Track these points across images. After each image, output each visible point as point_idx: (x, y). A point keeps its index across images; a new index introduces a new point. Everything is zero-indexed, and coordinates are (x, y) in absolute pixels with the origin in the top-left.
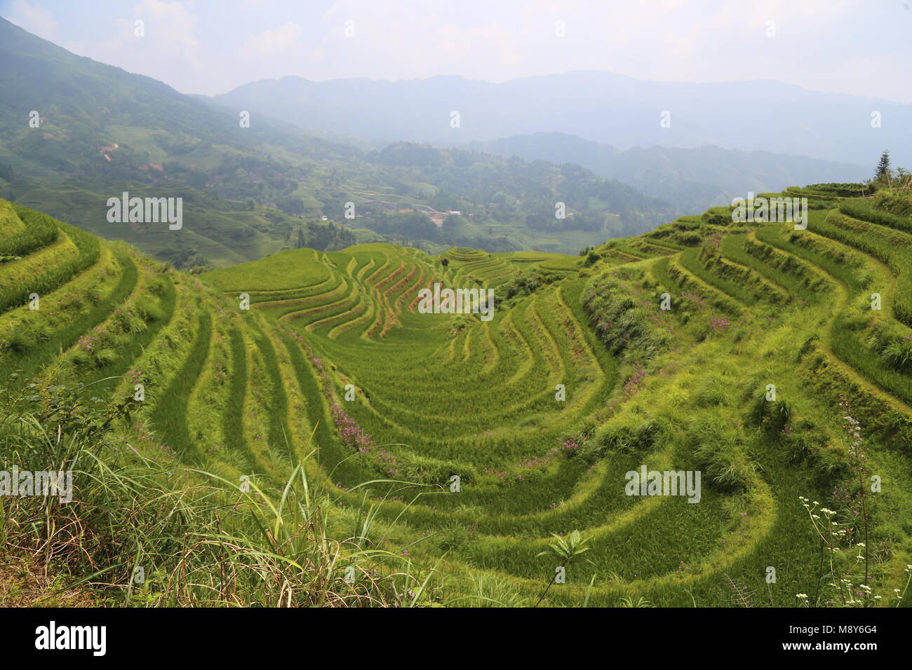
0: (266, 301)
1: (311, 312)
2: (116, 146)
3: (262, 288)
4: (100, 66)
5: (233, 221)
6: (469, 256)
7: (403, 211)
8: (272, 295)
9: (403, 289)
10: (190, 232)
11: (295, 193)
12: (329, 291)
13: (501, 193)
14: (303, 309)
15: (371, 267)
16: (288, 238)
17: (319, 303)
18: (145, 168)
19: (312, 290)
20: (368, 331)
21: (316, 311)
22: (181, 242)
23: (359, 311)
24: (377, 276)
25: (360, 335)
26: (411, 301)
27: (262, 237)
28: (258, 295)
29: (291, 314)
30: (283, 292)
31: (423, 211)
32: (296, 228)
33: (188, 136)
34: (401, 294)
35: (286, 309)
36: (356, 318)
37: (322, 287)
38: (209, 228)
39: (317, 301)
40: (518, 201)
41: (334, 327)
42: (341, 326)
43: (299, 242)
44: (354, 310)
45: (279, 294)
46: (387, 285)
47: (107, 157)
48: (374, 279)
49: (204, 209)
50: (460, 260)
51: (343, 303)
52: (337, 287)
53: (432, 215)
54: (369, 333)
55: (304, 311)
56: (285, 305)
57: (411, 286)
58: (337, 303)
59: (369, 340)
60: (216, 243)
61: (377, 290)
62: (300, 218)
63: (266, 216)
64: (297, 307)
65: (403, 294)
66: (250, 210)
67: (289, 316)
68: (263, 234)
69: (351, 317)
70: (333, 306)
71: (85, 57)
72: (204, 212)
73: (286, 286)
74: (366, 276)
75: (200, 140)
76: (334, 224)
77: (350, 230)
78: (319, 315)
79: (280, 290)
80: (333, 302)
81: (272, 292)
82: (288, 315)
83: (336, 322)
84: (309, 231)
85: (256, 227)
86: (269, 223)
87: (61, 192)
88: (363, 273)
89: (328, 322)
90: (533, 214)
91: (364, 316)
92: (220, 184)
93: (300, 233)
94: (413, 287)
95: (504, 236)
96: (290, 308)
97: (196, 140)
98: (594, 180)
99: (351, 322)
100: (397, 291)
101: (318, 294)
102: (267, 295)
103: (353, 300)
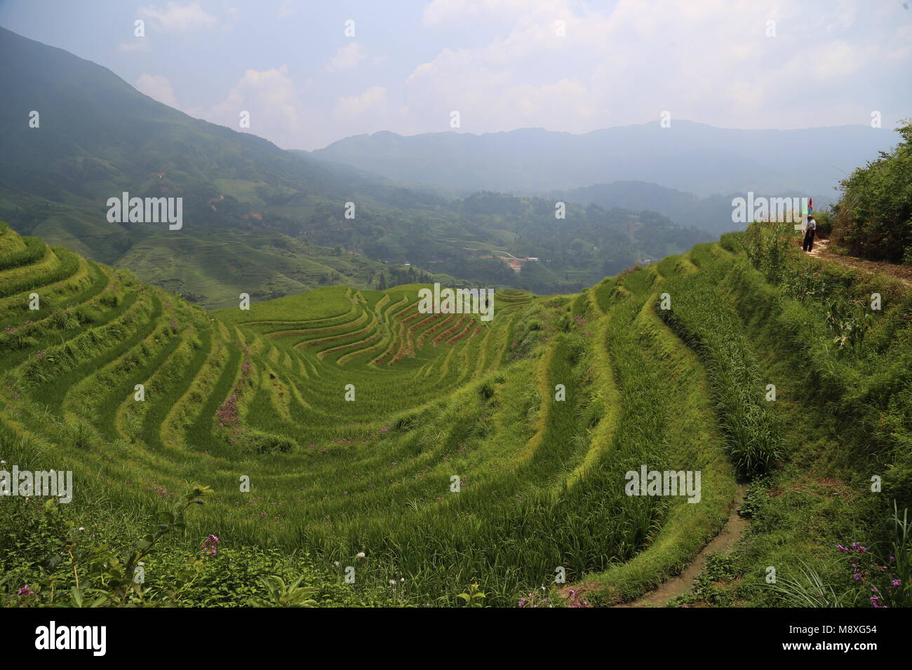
0: (288, 330)
1: (327, 340)
2: (222, 197)
3: (287, 319)
4: (213, 127)
5: (321, 265)
6: (513, 297)
7: (483, 257)
8: (294, 325)
9: (430, 325)
10: (282, 275)
11: (381, 240)
12: (346, 322)
13: (579, 240)
14: (319, 338)
15: (402, 304)
16: (370, 282)
17: (335, 333)
18: (246, 217)
19: (330, 321)
20: (377, 359)
21: (333, 340)
22: (272, 284)
23: (372, 341)
24: (406, 312)
25: (368, 362)
26: (436, 336)
27: (347, 281)
28: (282, 325)
29: (308, 342)
30: (304, 322)
31: (502, 258)
32: (378, 273)
33: (285, 188)
34: (427, 329)
35: (303, 338)
36: (367, 347)
37: (341, 319)
38: (298, 272)
39: (333, 331)
40: (595, 248)
41: (345, 354)
42: (352, 354)
43: (380, 285)
44: (367, 340)
45: (300, 324)
46: (414, 321)
47: (213, 207)
48: (402, 315)
49: (295, 255)
50: (505, 301)
51: (357, 334)
52: (355, 319)
53: (511, 261)
54: (377, 361)
55: (320, 340)
56: (303, 334)
57: (439, 322)
58: (352, 333)
59: (374, 367)
60: (303, 286)
61: (402, 324)
62: (384, 263)
63: (351, 261)
64: (315, 336)
65: (429, 329)
66: (337, 256)
67: (306, 344)
68: (347, 278)
69: (363, 347)
70: (348, 336)
71: (200, 120)
72: (295, 257)
73: (307, 318)
74: (394, 312)
75: (295, 191)
76: (414, 269)
77: (429, 274)
78: (335, 343)
79: (302, 321)
80: (348, 333)
81: (295, 323)
82: (304, 343)
83: (348, 350)
84: (391, 275)
85: (342, 272)
86: (355, 267)
87: (171, 239)
88: (393, 309)
89: (340, 350)
90: (610, 260)
91: (376, 346)
92: (312, 232)
93: (382, 277)
94: (441, 323)
95: (580, 282)
96: (308, 337)
97: (292, 191)
98: (672, 227)
99: (363, 351)
100: (424, 326)
101: (335, 325)
102: (290, 325)
103: (369, 332)
